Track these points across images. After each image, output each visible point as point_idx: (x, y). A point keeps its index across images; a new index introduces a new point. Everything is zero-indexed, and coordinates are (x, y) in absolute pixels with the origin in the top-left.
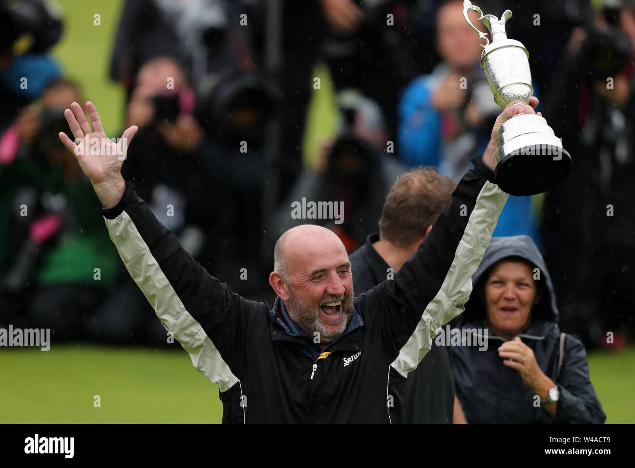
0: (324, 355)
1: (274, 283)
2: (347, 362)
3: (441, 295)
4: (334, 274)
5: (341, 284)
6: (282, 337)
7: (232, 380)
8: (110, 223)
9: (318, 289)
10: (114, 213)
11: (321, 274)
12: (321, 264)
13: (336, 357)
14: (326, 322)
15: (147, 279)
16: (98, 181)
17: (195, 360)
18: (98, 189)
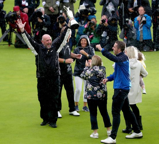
0: (48, 51)
1: (42, 42)
2: (51, 51)
3: (63, 43)
4: (49, 40)
5: (50, 42)
6: (43, 48)
7: (37, 54)
8: (22, 34)
9: (47, 42)
10: (23, 33)
11: (48, 40)
12: (48, 39)
13: (50, 51)
14: (48, 46)
15: (27, 42)
16: (21, 29)
17: (32, 52)
18: (21, 30)
